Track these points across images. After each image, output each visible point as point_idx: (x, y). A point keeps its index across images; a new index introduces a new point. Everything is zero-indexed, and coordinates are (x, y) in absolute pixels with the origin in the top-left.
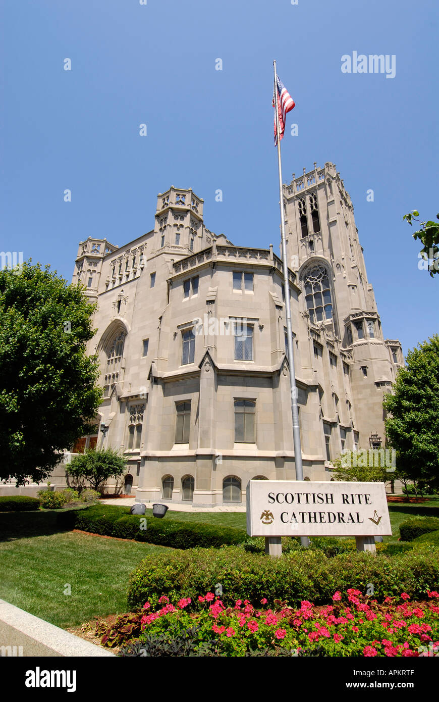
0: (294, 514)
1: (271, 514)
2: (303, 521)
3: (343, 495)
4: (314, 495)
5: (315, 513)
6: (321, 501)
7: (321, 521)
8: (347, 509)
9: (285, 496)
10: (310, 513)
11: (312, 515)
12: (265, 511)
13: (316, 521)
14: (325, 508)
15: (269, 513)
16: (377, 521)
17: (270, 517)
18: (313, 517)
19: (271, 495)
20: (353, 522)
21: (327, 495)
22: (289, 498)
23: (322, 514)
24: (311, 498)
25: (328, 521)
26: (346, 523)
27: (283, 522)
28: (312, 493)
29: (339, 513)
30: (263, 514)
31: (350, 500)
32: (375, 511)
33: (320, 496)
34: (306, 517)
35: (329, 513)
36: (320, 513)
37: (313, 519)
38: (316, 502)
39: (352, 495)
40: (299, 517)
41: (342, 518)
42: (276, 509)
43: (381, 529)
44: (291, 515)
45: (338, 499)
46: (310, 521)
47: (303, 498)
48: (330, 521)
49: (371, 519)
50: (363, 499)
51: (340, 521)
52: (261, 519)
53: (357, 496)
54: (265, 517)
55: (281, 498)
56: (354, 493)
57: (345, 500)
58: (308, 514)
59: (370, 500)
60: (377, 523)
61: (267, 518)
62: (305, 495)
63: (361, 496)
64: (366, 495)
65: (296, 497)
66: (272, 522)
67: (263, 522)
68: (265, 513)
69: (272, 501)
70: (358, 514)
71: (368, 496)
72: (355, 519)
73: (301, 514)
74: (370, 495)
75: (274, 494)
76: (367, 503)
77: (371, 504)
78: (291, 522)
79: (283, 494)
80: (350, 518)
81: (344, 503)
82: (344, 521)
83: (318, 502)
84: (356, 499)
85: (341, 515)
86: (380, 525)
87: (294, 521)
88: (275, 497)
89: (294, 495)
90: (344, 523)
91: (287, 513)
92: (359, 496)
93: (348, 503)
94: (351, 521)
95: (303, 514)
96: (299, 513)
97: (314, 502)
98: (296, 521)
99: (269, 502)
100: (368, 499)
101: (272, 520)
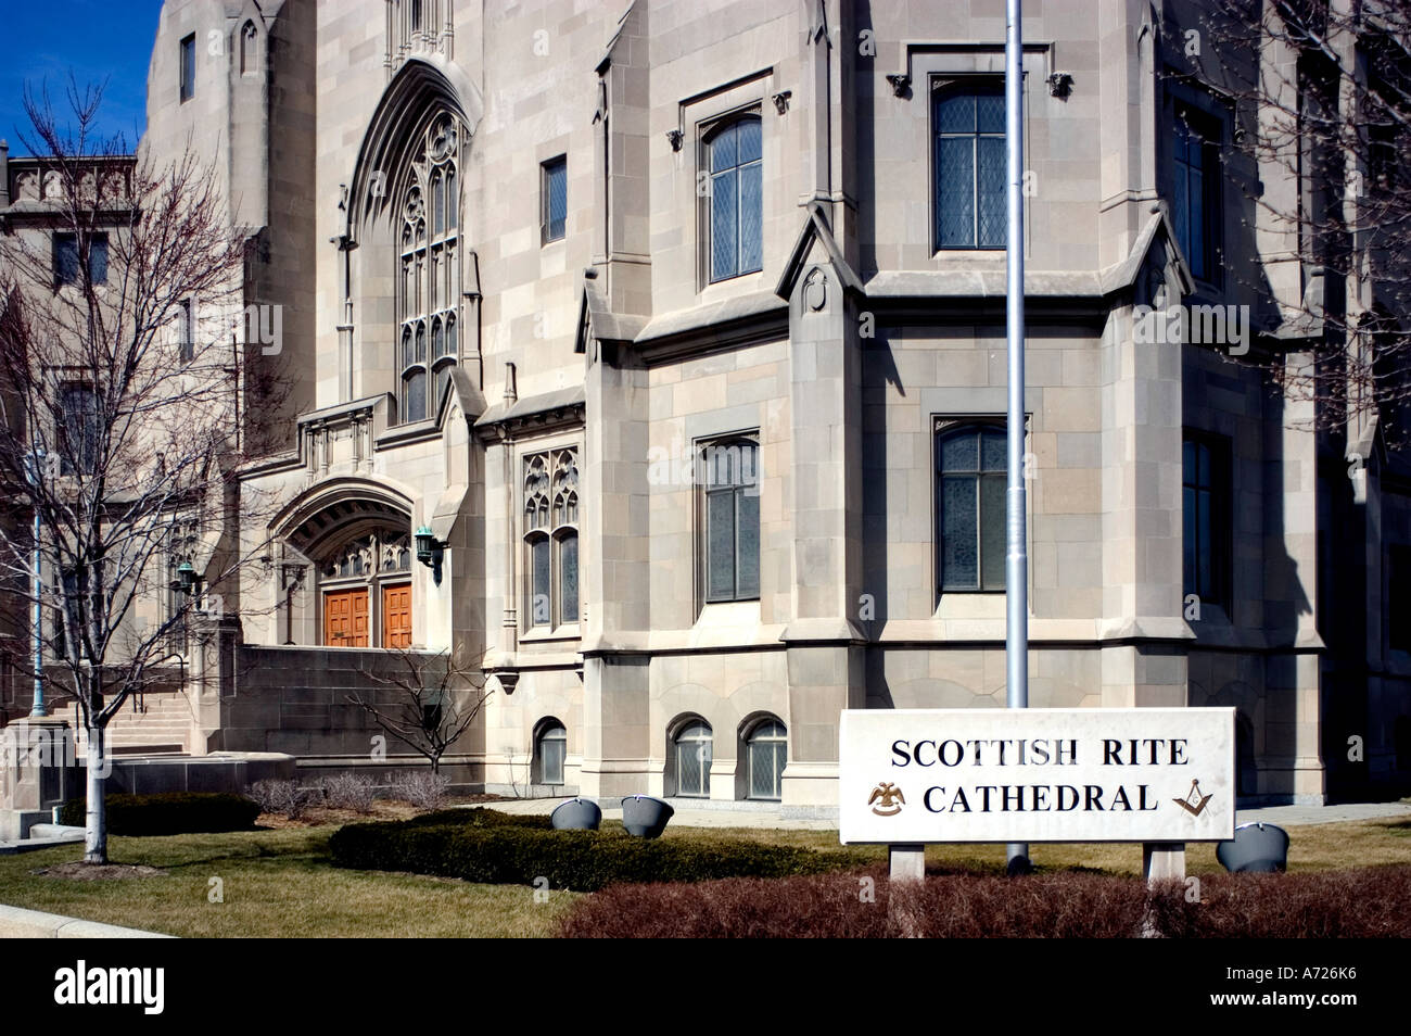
0: (961, 792)
1: (898, 792)
2: (986, 808)
3: (1107, 743)
4: (1022, 743)
5: (1020, 789)
6: (1040, 758)
7: (1036, 808)
8: (1111, 778)
9: (938, 745)
10: (1006, 789)
11: (1013, 792)
12: (884, 785)
13: (1020, 808)
14: (1052, 775)
15: (892, 789)
16: (1195, 806)
18: (1014, 798)
19: (900, 746)
20: (1128, 807)
21: (1059, 743)
22: (951, 753)
23: (1041, 792)
24: (1012, 752)
25: (1055, 805)
26: (1107, 813)
27: (931, 810)
28: (1016, 738)
29: (1088, 789)
30: (876, 792)
31: (1125, 754)
32: (1196, 782)
33: (1039, 745)
34: (996, 799)
35: (1060, 789)
36: (1036, 789)
37: (1013, 804)
38: (1027, 760)
39: (1134, 743)
40: (976, 801)
41: (1096, 800)
42: (911, 781)
43: (1207, 824)
44: (952, 793)
45: (1091, 752)
46: (1006, 808)
47: (990, 753)
48: (1060, 808)
49: (1180, 801)
50: (1164, 753)
51: (1088, 807)
52: (870, 803)
53: (1149, 744)
54: (880, 799)
55: (929, 753)
56: (1140, 738)
57: (1111, 753)
58: (1001, 791)
59: (1187, 752)
60: (1196, 811)
61: (887, 802)
62: (997, 744)
63: (1159, 744)
64: (1173, 743)
65: (969, 752)
66: (899, 810)
67: (875, 811)
68: (882, 789)
69: (901, 760)
70: (1143, 788)
71: (1178, 744)
72: (1134, 801)
73: (982, 791)
74: (1185, 741)
75: (908, 743)
76: (1174, 761)
77: (1186, 763)
78: (952, 811)
79: (934, 743)
80: (1120, 798)
81: (1107, 762)
82: (1100, 808)
83: (1032, 762)
84: (1144, 753)
85: (1094, 793)
86: (1205, 815)
87: (962, 807)
88: (911, 753)
89: (964, 745)
90: (1102, 812)
91: (943, 790)
92: (1154, 743)
93: (1119, 762)
94: (1123, 806)
95: (986, 790)
96: (978, 788)
97: (1022, 761)
98: (967, 809)
99: (894, 763)
100: (1180, 752)
101: (901, 804)
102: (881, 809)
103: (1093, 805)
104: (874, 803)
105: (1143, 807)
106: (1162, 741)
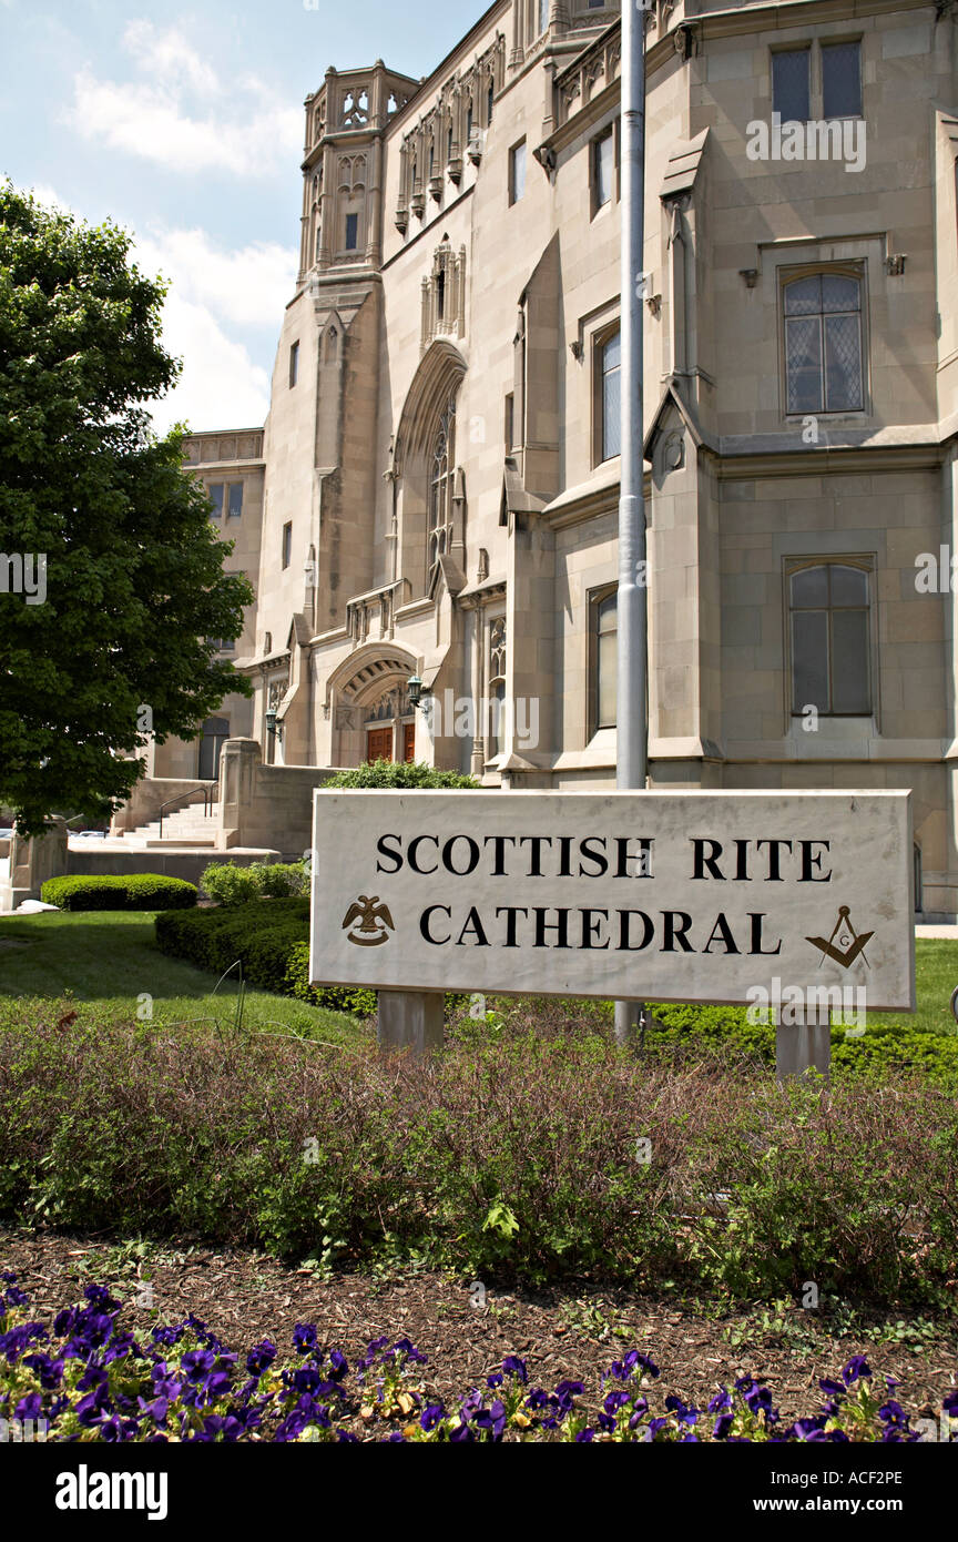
0: (474, 914)
1: (384, 912)
2: (512, 942)
3: (699, 844)
4: (566, 842)
5: (563, 914)
6: (593, 867)
7: (586, 944)
8: (705, 900)
9: (442, 843)
10: (540, 913)
11: (551, 918)
12: (361, 899)
13: (563, 942)
14: (608, 893)
15: (376, 905)
16: (844, 950)
17: (378, 921)
18: (552, 928)
19: (390, 843)
20: (732, 949)
21: (622, 843)
22: (461, 854)
23: (595, 918)
24: (550, 856)
25: (616, 941)
26: (696, 957)
27: (429, 939)
28: (557, 834)
29: (668, 916)
30: (353, 912)
31: (727, 862)
32: (844, 912)
33: (593, 846)
34: (525, 927)
35: (625, 916)
36: (587, 914)
37: (551, 936)
38: (574, 868)
39: (742, 845)
40: (495, 927)
41: (681, 936)
42: (401, 893)
44: (460, 915)
45: (673, 857)
46: (540, 942)
47: (518, 856)
48: (624, 945)
49: (818, 942)
50: (790, 862)
51: (668, 946)
52: (346, 925)
53: (766, 847)
54: (359, 920)
55: (428, 855)
56: (752, 839)
57: (704, 861)
58: (533, 915)
59: (830, 860)
60: (846, 959)
61: (368, 926)
62: (528, 844)
63: (783, 848)
64: (807, 846)
65: (488, 853)
66: (384, 938)
67: (351, 937)
68: (362, 905)
69: (390, 864)
70: (756, 919)
71: (815, 849)
72: (743, 940)
73: (504, 914)
74: (826, 843)
75: (399, 839)
76: (807, 876)
77: (827, 879)
78: (460, 943)
79: (436, 840)
80: (719, 933)
81: (699, 874)
82: (687, 947)
83: (582, 871)
84: (758, 861)
85: (678, 923)
86: (860, 966)
87: (474, 937)
88: (403, 851)
89: (480, 844)
90: (690, 954)
91: (449, 910)
92: (774, 846)
93: (717, 874)
94: (724, 946)
95: (512, 913)
96: (498, 909)
97: (565, 870)
98: (483, 941)
99: (379, 868)
100: (818, 861)
101: (388, 930)
102: (358, 933)
103: (676, 943)
104: (350, 928)
105: (756, 949)
106: (789, 843)
